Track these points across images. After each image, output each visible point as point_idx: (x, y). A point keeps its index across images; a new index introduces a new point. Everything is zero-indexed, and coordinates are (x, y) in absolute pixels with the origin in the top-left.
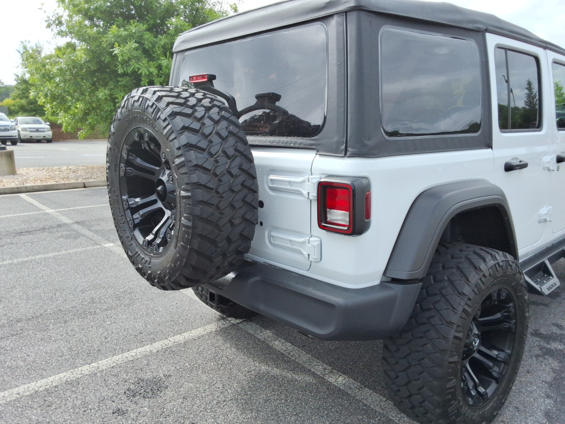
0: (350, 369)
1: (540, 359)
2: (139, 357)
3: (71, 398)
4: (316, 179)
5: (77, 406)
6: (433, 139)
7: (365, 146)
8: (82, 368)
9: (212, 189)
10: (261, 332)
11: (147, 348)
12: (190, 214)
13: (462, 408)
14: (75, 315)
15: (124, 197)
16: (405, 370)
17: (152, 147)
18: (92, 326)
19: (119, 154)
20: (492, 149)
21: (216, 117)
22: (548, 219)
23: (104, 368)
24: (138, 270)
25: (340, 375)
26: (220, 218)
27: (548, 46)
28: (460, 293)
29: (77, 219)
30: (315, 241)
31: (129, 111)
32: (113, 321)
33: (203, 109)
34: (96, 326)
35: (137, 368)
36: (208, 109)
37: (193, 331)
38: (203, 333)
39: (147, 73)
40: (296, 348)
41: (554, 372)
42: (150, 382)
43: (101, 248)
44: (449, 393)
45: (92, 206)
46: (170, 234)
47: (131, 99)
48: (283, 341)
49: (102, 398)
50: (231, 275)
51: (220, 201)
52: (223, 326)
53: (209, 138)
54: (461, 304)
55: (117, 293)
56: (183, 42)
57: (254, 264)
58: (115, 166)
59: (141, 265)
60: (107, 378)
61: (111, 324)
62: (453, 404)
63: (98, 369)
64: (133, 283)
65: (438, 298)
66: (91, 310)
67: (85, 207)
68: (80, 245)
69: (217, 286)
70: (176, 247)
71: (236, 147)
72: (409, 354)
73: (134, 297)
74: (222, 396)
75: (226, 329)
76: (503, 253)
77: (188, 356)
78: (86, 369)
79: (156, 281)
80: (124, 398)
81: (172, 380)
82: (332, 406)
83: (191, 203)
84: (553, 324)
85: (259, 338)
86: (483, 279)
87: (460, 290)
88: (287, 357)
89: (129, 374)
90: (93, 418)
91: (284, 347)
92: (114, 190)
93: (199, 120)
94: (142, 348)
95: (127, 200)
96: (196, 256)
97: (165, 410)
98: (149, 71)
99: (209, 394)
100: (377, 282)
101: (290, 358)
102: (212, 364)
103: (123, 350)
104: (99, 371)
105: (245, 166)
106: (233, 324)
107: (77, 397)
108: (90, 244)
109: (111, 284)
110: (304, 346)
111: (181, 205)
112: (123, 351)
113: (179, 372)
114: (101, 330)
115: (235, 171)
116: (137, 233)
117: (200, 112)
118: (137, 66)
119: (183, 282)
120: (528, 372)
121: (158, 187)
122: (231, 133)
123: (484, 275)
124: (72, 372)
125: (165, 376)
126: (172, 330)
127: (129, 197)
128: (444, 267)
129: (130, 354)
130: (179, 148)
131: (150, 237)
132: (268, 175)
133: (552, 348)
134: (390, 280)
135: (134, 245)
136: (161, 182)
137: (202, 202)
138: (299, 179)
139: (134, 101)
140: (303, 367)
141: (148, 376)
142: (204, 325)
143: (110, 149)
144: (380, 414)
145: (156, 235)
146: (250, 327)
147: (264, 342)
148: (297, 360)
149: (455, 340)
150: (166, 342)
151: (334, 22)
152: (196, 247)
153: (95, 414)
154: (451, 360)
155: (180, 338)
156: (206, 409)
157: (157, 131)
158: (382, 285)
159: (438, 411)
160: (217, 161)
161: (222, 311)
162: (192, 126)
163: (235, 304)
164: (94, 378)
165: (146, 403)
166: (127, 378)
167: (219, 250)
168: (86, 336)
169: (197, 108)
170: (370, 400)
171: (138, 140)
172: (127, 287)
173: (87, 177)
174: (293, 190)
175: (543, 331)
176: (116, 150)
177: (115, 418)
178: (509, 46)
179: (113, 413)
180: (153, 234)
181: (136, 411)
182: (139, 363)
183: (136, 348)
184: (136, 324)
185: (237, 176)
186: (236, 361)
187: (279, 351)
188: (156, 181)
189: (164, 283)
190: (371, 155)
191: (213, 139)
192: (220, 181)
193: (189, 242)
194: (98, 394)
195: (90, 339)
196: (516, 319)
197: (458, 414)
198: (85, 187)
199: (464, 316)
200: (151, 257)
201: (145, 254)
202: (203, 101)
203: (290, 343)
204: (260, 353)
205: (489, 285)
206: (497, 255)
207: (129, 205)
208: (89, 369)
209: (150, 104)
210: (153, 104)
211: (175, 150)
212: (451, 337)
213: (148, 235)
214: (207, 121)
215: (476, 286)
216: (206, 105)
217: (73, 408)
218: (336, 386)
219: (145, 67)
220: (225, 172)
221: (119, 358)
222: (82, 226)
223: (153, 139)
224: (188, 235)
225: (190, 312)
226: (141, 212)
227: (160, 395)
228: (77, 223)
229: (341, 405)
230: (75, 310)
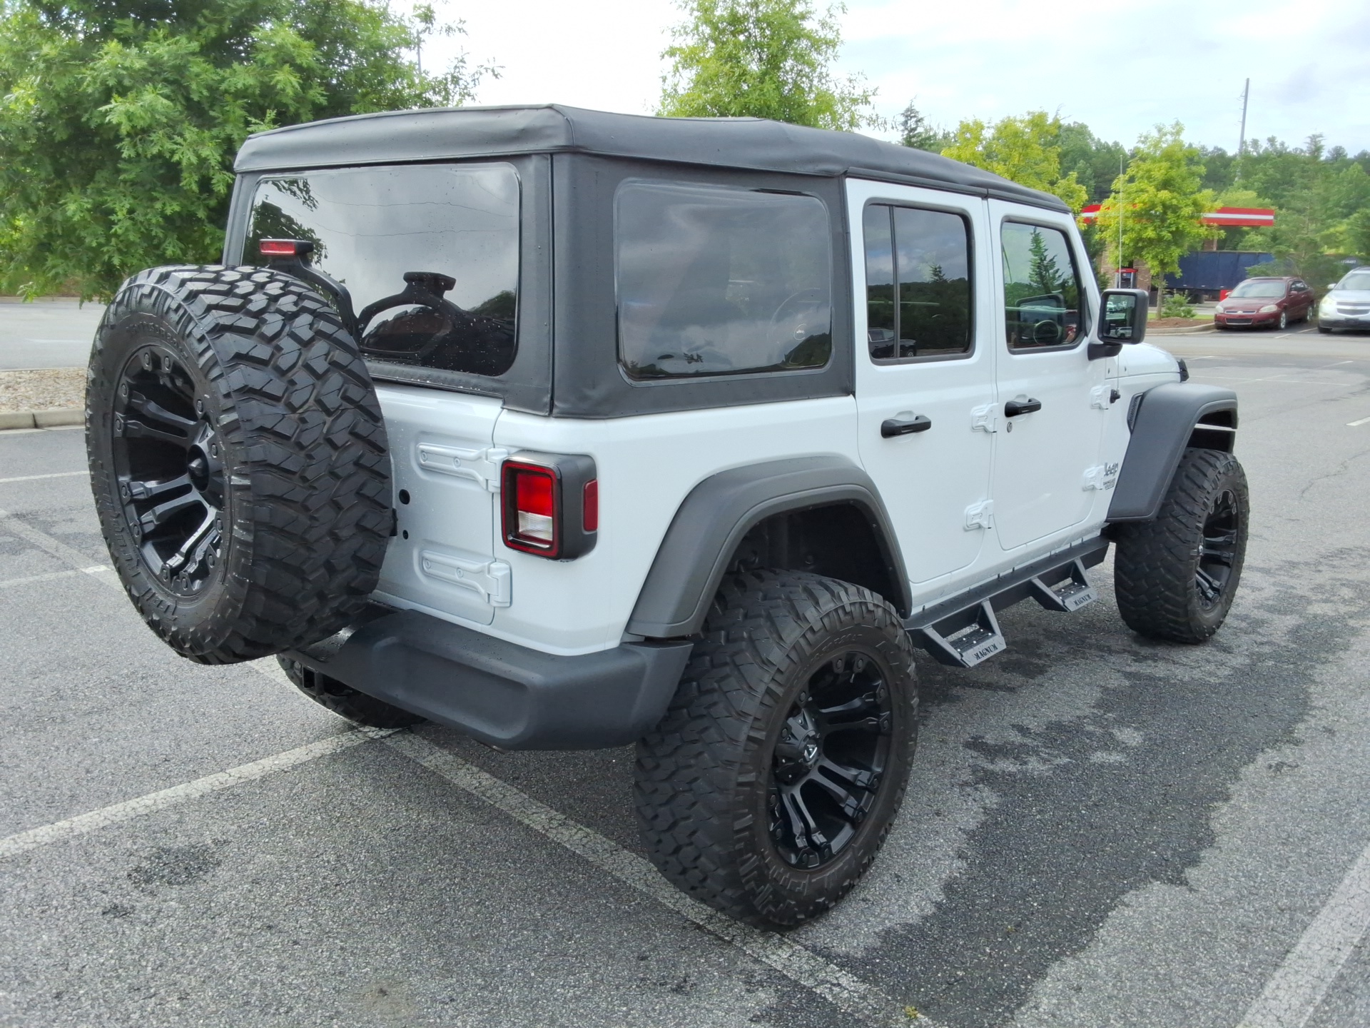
0: (602, 817)
1: (968, 789)
2: (161, 807)
3: (13, 889)
4: (499, 456)
5: (27, 902)
6: (728, 383)
7: (584, 398)
8: (37, 830)
9: (294, 473)
10: (431, 753)
11: (179, 791)
12: (250, 520)
13: (769, 869)
14: (17, 726)
15: (124, 479)
16: (667, 803)
17: (179, 383)
18: (57, 748)
19: (113, 392)
20: (854, 396)
21: (306, 334)
22: (985, 524)
23: (84, 830)
24: (153, 625)
25: (580, 829)
26: (311, 527)
27: (992, 191)
28: (763, 662)
29: (17, 507)
30: (498, 569)
31: (132, 312)
32: (104, 737)
33: (279, 317)
34: (66, 747)
35: (156, 829)
36: (289, 317)
37: (282, 755)
38: (305, 758)
39: (194, 160)
40: (499, 782)
41: (985, 813)
42: (184, 854)
43: (77, 577)
44: (739, 840)
45: (55, 475)
46: (214, 556)
47: (136, 289)
48: (475, 769)
49: (80, 888)
50: (345, 634)
51: (311, 495)
52: (349, 744)
53: (290, 374)
54: (763, 680)
55: (113, 678)
56: (256, 154)
57: (389, 612)
58: (105, 415)
59: (158, 614)
60: (91, 850)
61: (101, 742)
62: (750, 858)
63: (72, 831)
64: (151, 656)
65: (727, 670)
66: (53, 714)
67: (37, 477)
68: (27, 568)
69: (315, 656)
70: (224, 580)
71: (346, 391)
72: (673, 773)
73: (153, 686)
74: (333, 876)
75: (356, 749)
76: (858, 589)
77: (267, 803)
78: (45, 833)
79: (187, 646)
80: (128, 885)
81: (231, 850)
82: (552, 884)
83: (251, 499)
84: (1013, 726)
85: (426, 765)
86: (809, 635)
87: (764, 656)
88: (478, 799)
89: (140, 841)
90: (60, 923)
91: (474, 782)
92: (102, 465)
93: (269, 340)
94: (167, 791)
95: (128, 484)
96: (263, 598)
97: (213, 905)
98: (198, 156)
99: (308, 873)
100: (613, 643)
101: (484, 802)
102: (319, 818)
103: (126, 793)
104: (74, 837)
105: (364, 428)
106: (372, 739)
107: (26, 887)
108: (51, 567)
109: (100, 657)
110: (517, 778)
111: (234, 500)
112: (125, 796)
113: (245, 836)
114: (77, 756)
115: (341, 438)
116: (150, 553)
117: (273, 323)
118: (169, 145)
119: (240, 648)
120: (938, 814)
121: (191, 461)
122: (335, 365)
123: (811, 629)
124: (14, 839)
125: (215, 842)
126: (236, 754)
127: (134, 479)
128: (746, 616)
129: (142, 803)
130: (227, 396)
131: (176, 560)
132: (417, 442)
133: (998, 769)
134: (642, 639)
135: (144, 575)
136: (198, 453)
137: (272, 497)
138: (472, 453)
139: (142, 295)
140: (508, 817)
141: (181, 842)
142: (308, 742)
143: (94, 381)
144: (641, 893)
145: (189, 556)
146: (409, 744)
147: (434, 773)
148: (497, 806)
149: (752, 744)
150: (222, 777)
151: (532, 165)
152: (261, 581)
153: (66, 917)
154: (742, 779)
155: (252, 770)
156: (297, 901)
157: (186, 358)
158: (624, 648)
159: (721, 872)
160: (303, 420)
161: (346, 713)
162: (255, 353)
163: (357, 693)
164: (62, 850)
165: (174, 892)
166: (135, 847)
167: (309, 586)
168: (44, 768)
169: (266, 316)
170: (628, 871)
171: (150, 370)
172: (137, 664)
173: (41, 401)
174: (461, 473)
175: (990, 739)
176: (106, 384)
177: (109, 922)
178: (897, 200)
179: (104, 913)
180: (181, 554)
181: (152, 909)
182: (160, 818)
183: (156, 791)
184: (156, 742)
185: (345, 448)
186: (370, 812)
187: (463, 789)
188: (188, 448)
189: (201, 648)
190: (598, 414)
191: (296, 378)
192: (310, 457)
193: (246, 571)
194: (72, 880)
195: (52, 773)
196: (891, 710)
197: (762, 878)
198: (36, 426)
199: (768, 700)
200: (177, 600)
201: (166, 593)
202: (282, 300)
203: (490, 773)
204: (423, 794)
205: (822, 647)
206: (843, 594)
207: (132, 495)
208: (51, 833)
209: (174, 306)
210: (179, 307)
211: (221, 398)
212: (743, 737)
213: (171, 556)
214: (287, 344)
215: (794, 647)
216: (285, 309)
217: (18, 907)
218: (567, 849)
219: (190, 144)
220: (321, 441)
221: (118, 811)
222: (30, 524)
223: (177, 370)
224: (247, 558)
225: (279, 716)
226: (161, 509)
227: (204, 877)
228: (18, 516)
229: (570, 882)
230: (17, 713)
